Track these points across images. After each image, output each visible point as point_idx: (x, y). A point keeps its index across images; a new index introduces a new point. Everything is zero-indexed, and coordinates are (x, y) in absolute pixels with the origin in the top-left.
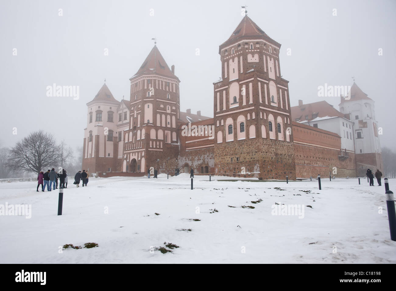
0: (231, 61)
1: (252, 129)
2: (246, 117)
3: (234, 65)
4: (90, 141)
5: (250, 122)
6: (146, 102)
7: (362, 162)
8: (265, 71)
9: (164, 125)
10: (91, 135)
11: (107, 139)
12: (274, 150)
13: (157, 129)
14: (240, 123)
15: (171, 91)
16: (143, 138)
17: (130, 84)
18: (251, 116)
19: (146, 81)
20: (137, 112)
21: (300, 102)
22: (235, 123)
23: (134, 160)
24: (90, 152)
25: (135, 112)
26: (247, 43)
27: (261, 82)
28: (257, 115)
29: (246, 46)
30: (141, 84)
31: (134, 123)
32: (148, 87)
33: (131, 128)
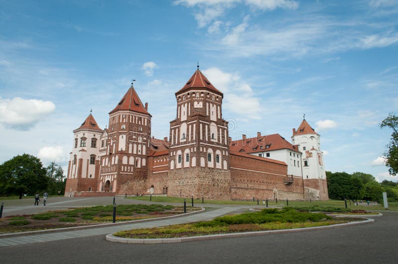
0: (183, 105)
1: (194, 160)
2: (190, 150)
3: (184, 109)
4: (74, 164)
5: (193, 154)
6: (121, 133)
7: (308, 186)
8: (208, 114)
9: (135, 152)
10: (75, 158)
11: (89, 162)
12: (212, 176)
13: (129, 155)
14: (186, 154)
15: (143, 124)
16: (116, 163)
17: (109, 118)
18: (194, 149)
19: (121, 116)
21: (259, 133)
22: (183, 155)
23: (108, 182)
24: (73, 173)
25: (112, 141)
26: (194, 93)
27: (202, 123)
28: (198, 149)
29: (194, 95)
30: (117, 118)
31: (110, 150)
32: (123, 120)
33: (108, 154)
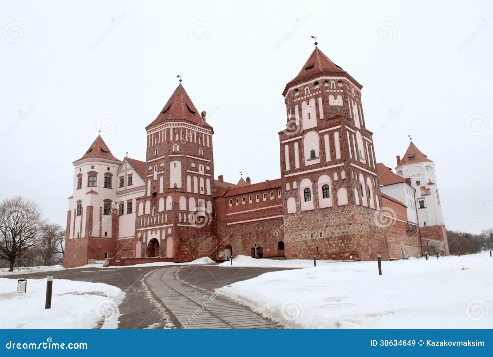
0: (304, 104)
1: (343, 193)
2: (332, 177)
3: (309, 109)
4: (78, 215)
5: (337, 185)
6: (172, 159)
7: (426, 236)
8: (351, 118)
9: (196, 191)
10: (80, 207)
11: (103, 212)
12: (368, 221)
13: (188, 196)
14: (321, 186)
15: (204, 144)
16: (169, 208)
17: (147, 135)
18: (339, 175)
19: (171, 131)
20: (158, 172)
22: (315, 187)
23: (154, 241)
24: (77, 230)
25: (155, 173)
26: (326, 81)
27: (349, 130)
28: (348, 174)
29: (326, 85)
30: (164, 134)
31: (153, 188)
32: (174, 138)
33: (149, 194)
